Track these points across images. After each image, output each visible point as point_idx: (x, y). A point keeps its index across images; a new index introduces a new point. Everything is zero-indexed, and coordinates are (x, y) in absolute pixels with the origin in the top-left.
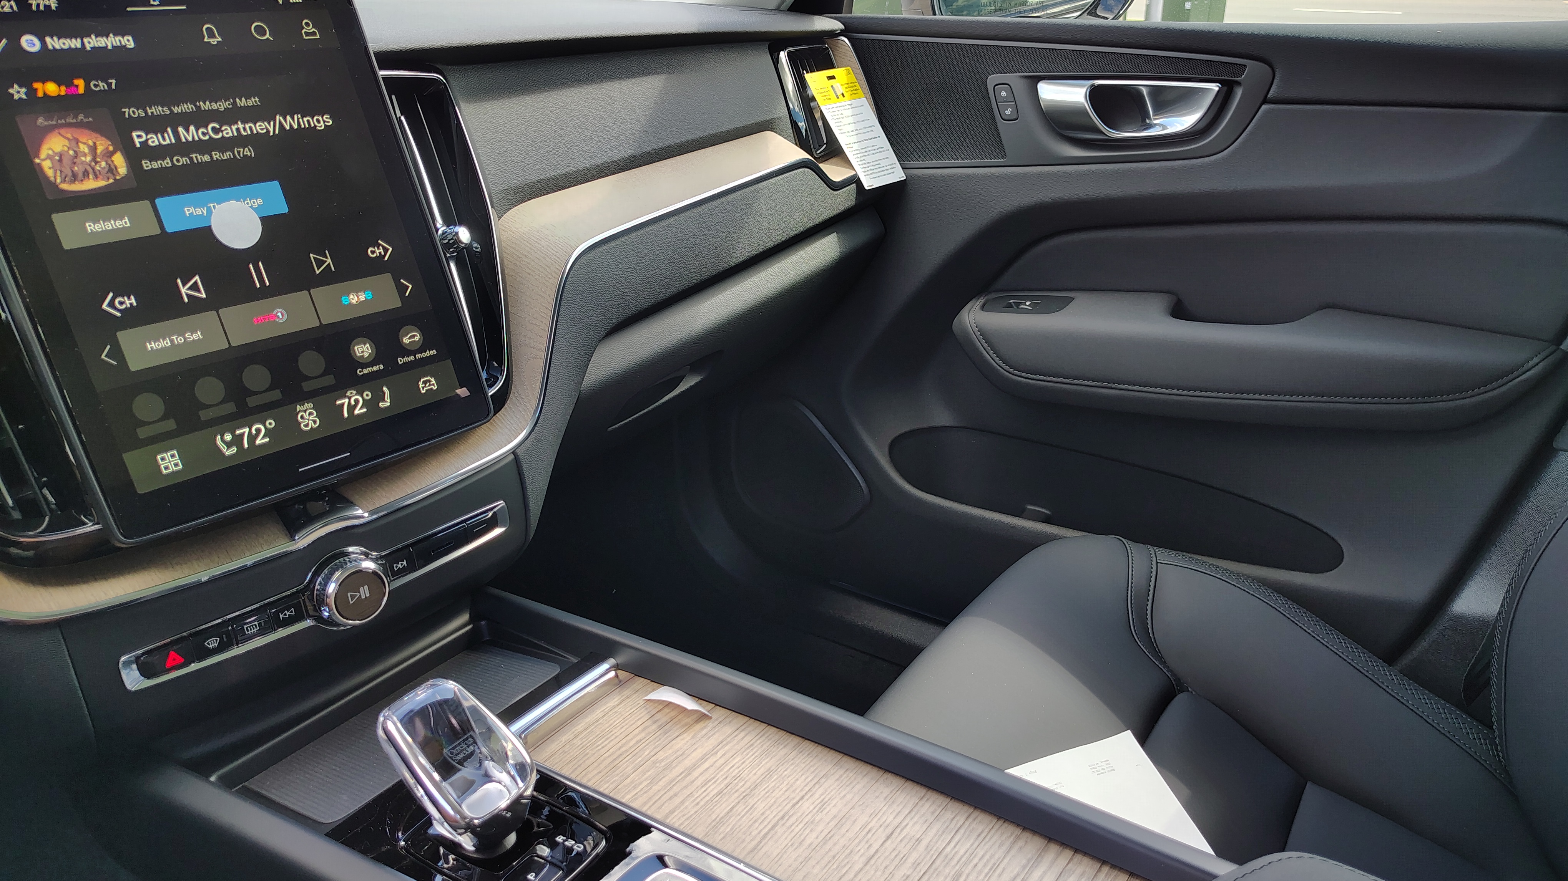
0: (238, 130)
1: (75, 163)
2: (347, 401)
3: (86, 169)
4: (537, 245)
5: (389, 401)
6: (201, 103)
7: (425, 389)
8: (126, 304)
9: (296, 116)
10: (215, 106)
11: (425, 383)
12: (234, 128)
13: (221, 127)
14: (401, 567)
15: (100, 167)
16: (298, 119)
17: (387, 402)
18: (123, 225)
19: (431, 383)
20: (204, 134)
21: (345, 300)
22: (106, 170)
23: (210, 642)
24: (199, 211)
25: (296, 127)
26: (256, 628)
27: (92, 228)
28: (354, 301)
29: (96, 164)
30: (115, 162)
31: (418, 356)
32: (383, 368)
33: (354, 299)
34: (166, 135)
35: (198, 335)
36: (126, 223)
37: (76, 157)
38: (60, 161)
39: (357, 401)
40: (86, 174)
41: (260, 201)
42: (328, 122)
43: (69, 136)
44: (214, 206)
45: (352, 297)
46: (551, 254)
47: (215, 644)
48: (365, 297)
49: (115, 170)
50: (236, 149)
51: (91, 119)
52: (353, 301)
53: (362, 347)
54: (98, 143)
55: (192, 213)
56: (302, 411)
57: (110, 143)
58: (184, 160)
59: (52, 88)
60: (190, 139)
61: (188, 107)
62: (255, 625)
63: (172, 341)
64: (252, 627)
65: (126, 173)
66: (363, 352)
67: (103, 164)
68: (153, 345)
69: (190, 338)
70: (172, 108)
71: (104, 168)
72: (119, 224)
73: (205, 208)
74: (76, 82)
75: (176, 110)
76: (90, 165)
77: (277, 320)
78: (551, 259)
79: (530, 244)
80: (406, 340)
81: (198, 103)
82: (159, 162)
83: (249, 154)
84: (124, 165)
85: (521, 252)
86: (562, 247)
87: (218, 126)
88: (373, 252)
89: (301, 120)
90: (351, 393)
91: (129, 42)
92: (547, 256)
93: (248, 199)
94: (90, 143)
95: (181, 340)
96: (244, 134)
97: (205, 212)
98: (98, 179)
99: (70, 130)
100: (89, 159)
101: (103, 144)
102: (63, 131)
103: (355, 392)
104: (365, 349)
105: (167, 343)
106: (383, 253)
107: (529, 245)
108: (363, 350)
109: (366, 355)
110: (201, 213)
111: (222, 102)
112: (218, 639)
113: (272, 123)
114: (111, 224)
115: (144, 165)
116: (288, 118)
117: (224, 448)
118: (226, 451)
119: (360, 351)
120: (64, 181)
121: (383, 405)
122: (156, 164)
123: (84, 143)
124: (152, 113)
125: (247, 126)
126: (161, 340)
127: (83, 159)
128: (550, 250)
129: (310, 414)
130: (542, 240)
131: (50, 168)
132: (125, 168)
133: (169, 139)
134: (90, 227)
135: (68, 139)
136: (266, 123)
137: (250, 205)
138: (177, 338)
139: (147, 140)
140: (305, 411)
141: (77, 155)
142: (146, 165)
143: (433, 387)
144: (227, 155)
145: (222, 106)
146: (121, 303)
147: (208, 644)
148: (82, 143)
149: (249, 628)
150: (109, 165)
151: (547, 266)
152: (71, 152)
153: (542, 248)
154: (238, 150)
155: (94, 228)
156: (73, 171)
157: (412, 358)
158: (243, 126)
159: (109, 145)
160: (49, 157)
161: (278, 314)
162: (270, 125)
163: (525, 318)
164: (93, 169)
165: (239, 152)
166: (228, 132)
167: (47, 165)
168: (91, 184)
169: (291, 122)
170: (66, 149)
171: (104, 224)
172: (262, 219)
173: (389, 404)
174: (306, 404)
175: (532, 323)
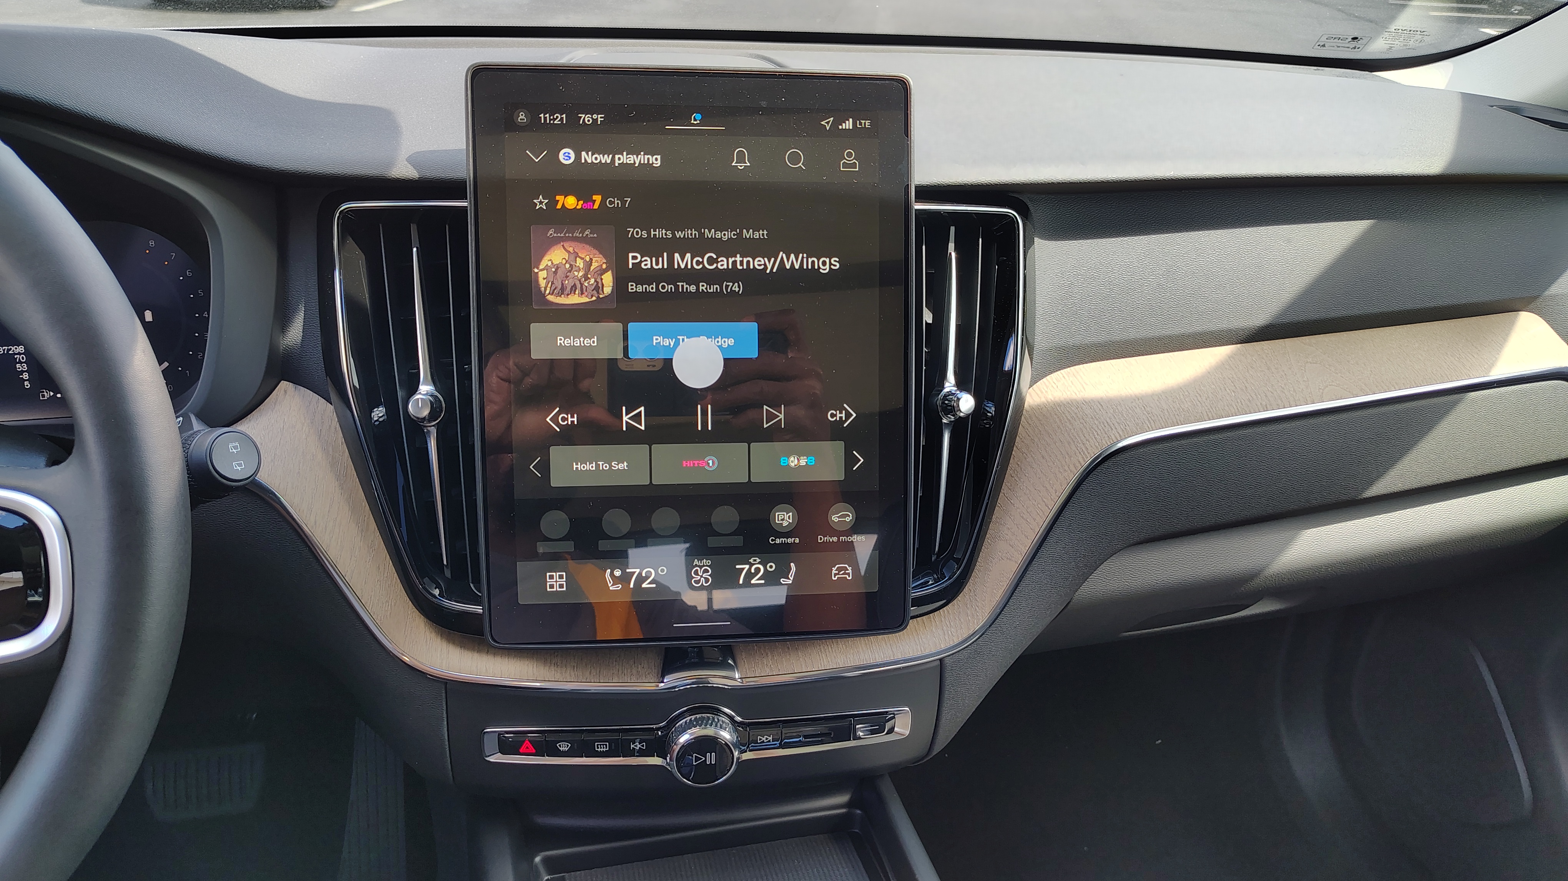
0: (735, 262)
1: (567, 277)
2: (747, 567)
3: (575, 284)
4: (1068, 424)
5: (792, 579)
6: (706, 230)
7: (837, 577)
8: (568, 421)
9: (801, 255)
10: (719, 235)
11: (839, 569)
12: (731, 260)
13: (717, 258)
14: (765, 741)
15: (588, 283)
16: (803, 257)
17: (790, 579)
18: (590, 343)
19: (847, 572)
20: (698, 263)
21: (783, 461)
22: (593, 287)
23: (561, 745)
24: (667, 342)
25: (797, 267)
26: (606, 748)
27: (562, 342)
28: (793, 465)
29: (585, 280)
30: (603, 281)
31: (842, 538)
32: (798, 542)
33: (793, 461)
34: (660, 259)
35: (624, 466)
36: (594, 342)
37: (570, 271)
38: (555, 273)
39: (758, 570)
40: (574, 288)
41: (731, 342)
42: (835, 266)
43: (571, 249)
44: (683, 340)
45: (792, 459)
46: (1080, 442)
47: (565, 748)
48: (806, 462)
49: (601, 288)
50: (725, 283)
51: (595, 235)
52: (791, 464)
53: (784, 515)
54: (594, 259)
55: (660, 342)
56: (699, 566)
57: (605, 261)
58: (669, 287)
59: (571, 202)
60: (683, 266)
61: (691, 233)
62: (606, 745)
63: (597, 466)
64: (602, 745)
65: (610, 293)
66: (783, 520)
67: (592, 281)
68: (579, 466)
69: (615, 467)
70: (676, 232)
71: (592, 284)
72: (587, 342)
73: (674, 340)
74: (594, 197)
75: (679, 234)
76: (580, 281)
77: (706, 467)
78: (1077, 447)
79: (1060, 421)
80: (835, 518)
81: (703, 230)
82: (644, 286)
83: (737, 289)
84: (611, 284)
85: (1046, 427)
86: (1096, 436)
87: (715, 257)
88: (833, 415)
89: (805, 260)
90: (755, 560)
91: (656, 161)
92: (1074, 442)
93: (720, 337)
94: (588, 259)
95: (606, 467)
96: (739, 267)
97: (672, 344)
98: (583, 295)
99: (573, 244)
100: (581, 274)
101: (598, 261)
102: (566, 245)
103: (758, 560)
104: (786, 517)
105: (592, 467)
106: (844, 419)
107: (1058, 422)
108: (784, 518)
109: (785, 524)
110: (668, 344)
111: (728, 231)
112: (570, 745)
113: (773, 259)
114: (580, 341)
115: (630, 287)
116: (792, 256)
117: (610, 582)
118: (612, 586)
119: (780, 518)
120: (551, 294)
121: (784, 581)
122: (641, 288)
123: (582, 259)
124: (655, 235)
125: (745, 260)
126: (588, 463)
127: (576, 273)
128: (1081, 435)
129: (706, 571)
130: (1077, 419)
131: (544, 279)
132: (611, 288)
133: (662, 263)
134: (560, 341)
135: (569, 252)
136: (766, 259)
137: (720, 344)
138: (603, 465)
139: (641, 262)
140: (701, 567)
141: (572, 269)
142: (632, 287)
143: (847, 576)
144: (715, 288)
145: (726, 235)
146: (564, 419)
147: (560, 746)
148: (580, 257)
149: (599, 746)
150: (598, 283)
151: (1068, 454)
152: (568, 266)
153: (1072, 431)
154: (728, 284)
155: (564, 342)
156: (562, 284)
157: (835, 539)
158: (741, 259)
159: (604, 263)
160: (547, 268)
161: (709, 462)
162: (769, 262)
163: (1018, 508)
164: (582, 285)
165: (727, 286)
166: (724, 264)
167: (542, 275)
168: (575, 299)
169: (793, 261)
170: (564, 261)
171: (574, 339)
172: (726, 361)
173: (791, 582)
174: (705, 561)
175: (1022, 517)
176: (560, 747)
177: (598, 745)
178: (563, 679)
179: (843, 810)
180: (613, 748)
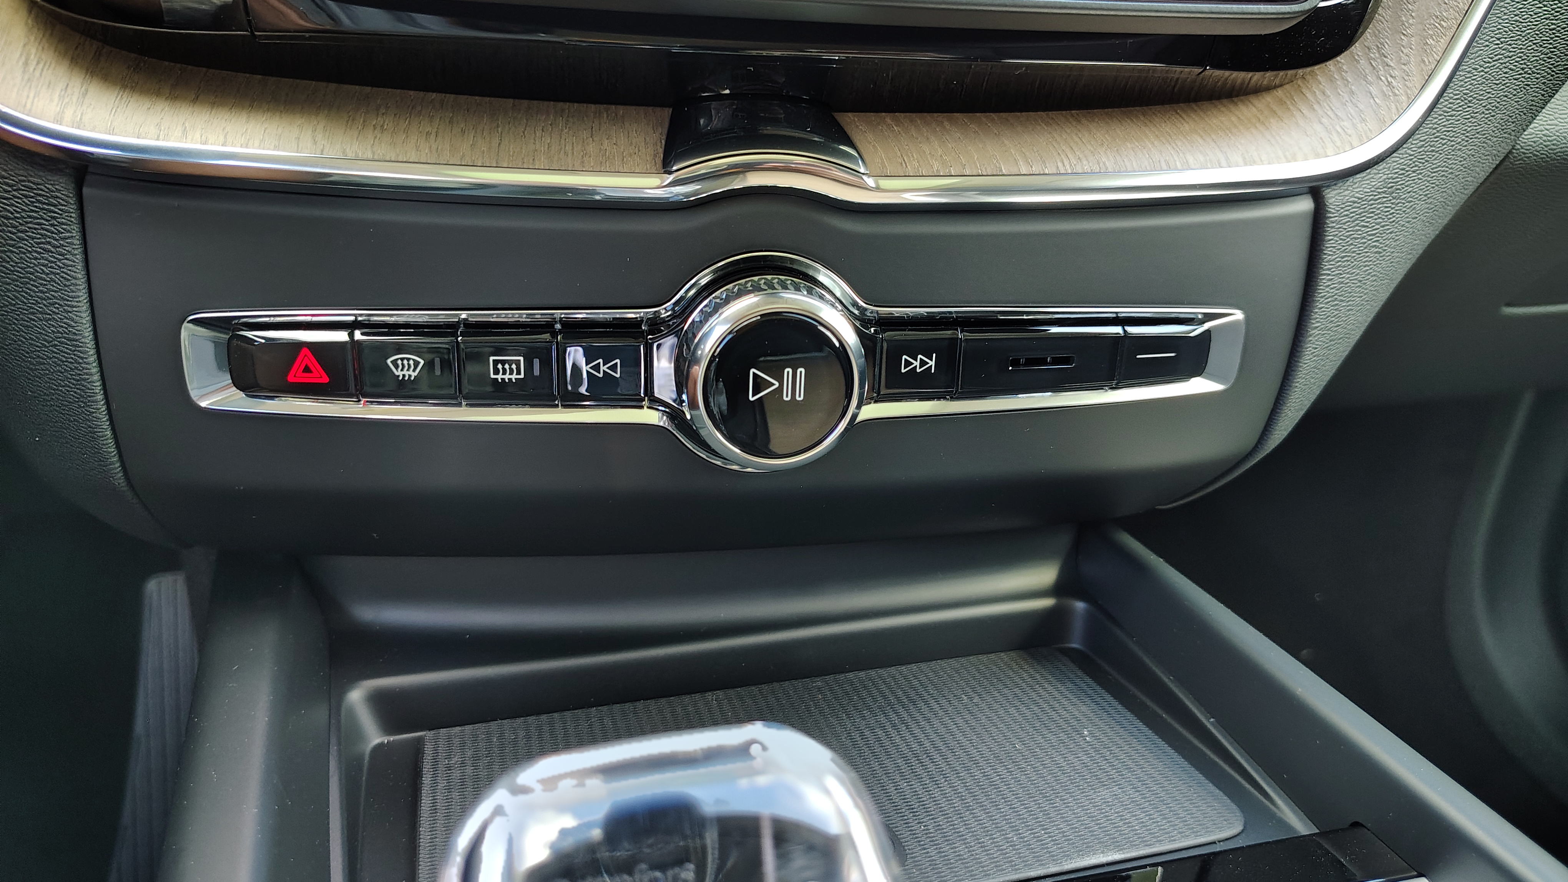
14: (918, 370)
23: (399, 362)
26: (519, 373)
47: (411, 372)
62: (518, 363)
64: (507, 366)
176: (397, 367)
177: (496, 362)
178: (398, 155)
179: (1047, 603)
180: (537, 372)
